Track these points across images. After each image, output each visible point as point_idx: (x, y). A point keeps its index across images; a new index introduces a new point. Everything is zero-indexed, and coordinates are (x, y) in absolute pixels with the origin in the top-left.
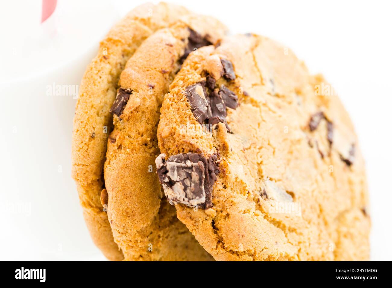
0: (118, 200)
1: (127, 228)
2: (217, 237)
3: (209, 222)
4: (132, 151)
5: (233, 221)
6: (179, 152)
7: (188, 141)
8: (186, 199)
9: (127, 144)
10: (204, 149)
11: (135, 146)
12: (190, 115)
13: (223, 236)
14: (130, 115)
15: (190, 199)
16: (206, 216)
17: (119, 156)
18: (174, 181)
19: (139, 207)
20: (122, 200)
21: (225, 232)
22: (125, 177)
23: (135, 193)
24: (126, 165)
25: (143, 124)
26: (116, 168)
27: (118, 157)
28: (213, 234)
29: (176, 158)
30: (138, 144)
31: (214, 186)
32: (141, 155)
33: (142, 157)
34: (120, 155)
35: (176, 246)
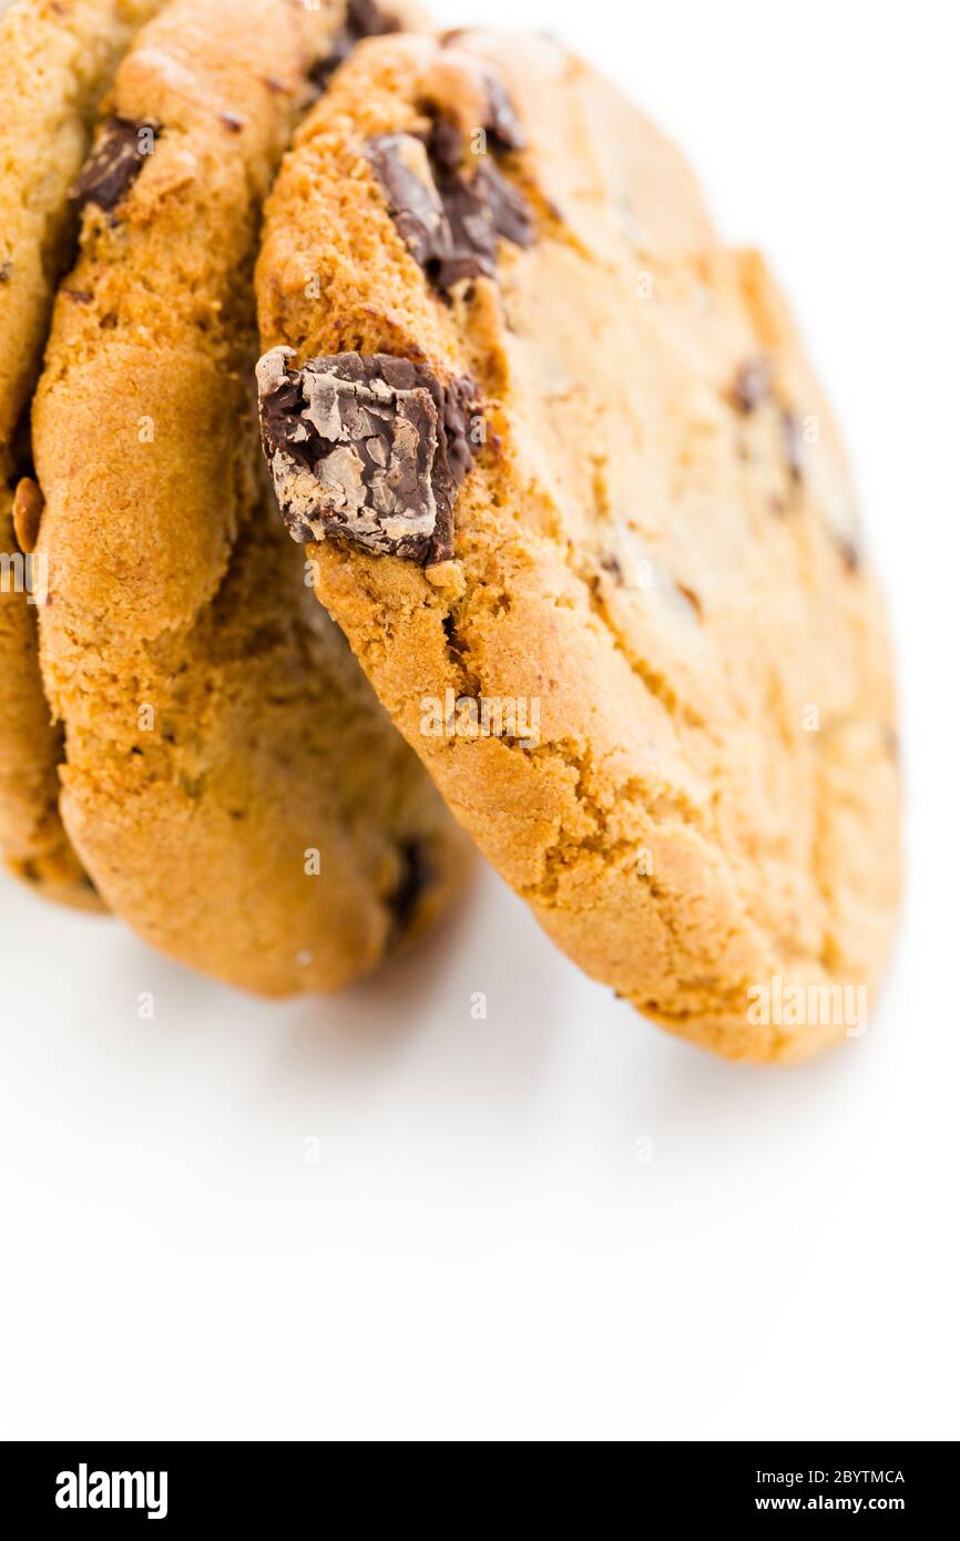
0: (91, 511)
1: (111, 626)
2: (458, 677)
3: (437, 614)
4: (156, 335)
5: (523, 624)
6: (342, 347)
7: (380, 313)
8: (370, 513)
9: (141, 311)
10: (433, 351)
11: (166, 319)
12: (384, 227)
13: (483, 672)
14: (158, 207)
15: (381, 514)
16: (429, 591)
17: (106, 350)
18: (327, 440)
19: (163, 550)
20: (107, 514)
21: (493, 660)
22: (125, 427)
23: (156, 492)
24: (134, 383)
25: (198, 249)
26: (92, 389)
27: (103, 353)
28: (448, 662)
29: (336, 363)
30: (180, 317)
31: (462, 488)
32: (186, 358)
33: (191, 365)
34: (110, 346)
35: (253, 744)
